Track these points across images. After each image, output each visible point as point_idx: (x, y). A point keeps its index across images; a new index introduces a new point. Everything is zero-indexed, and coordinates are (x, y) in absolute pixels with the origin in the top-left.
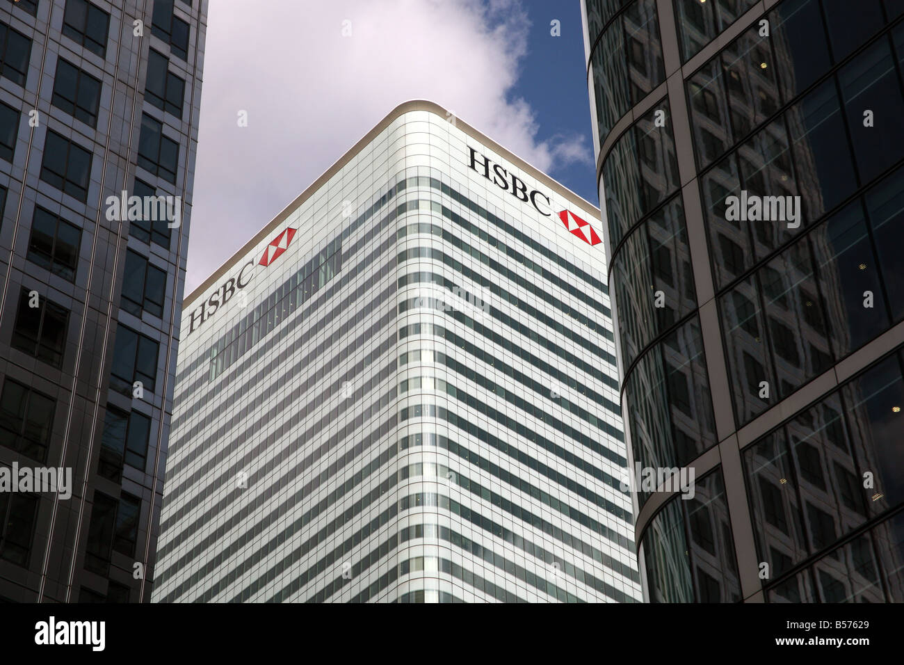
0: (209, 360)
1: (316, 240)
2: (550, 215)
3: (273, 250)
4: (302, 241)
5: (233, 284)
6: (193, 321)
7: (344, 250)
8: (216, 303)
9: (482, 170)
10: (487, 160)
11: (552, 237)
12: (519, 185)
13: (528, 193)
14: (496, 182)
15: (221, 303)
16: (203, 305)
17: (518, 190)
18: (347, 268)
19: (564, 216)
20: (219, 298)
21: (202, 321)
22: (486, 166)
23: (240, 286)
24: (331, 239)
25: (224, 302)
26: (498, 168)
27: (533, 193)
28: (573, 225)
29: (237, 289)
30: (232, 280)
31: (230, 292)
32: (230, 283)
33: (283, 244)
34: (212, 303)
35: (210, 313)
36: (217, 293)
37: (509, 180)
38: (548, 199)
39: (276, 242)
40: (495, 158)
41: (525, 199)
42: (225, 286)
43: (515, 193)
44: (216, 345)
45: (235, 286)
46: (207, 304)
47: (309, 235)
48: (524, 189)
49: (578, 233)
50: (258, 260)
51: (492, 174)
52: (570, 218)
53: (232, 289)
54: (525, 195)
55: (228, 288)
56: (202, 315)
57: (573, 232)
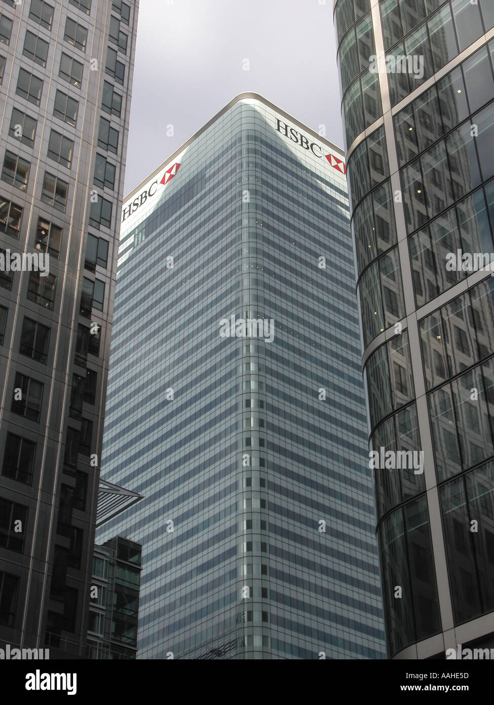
0: (133, 236)
1: (192, 170)
2: (321, 157)
3: (168, 175)
4: (184, 171)
6: (125, 214)
7: (207, 176)
8: (137, 205)
9: (283, 131)
10: (286, 126)
11: (322, 169)
12: (304, 140)
13: (309, 144)
14: (291, 138)
15: (139, 204)
16: (130, 206)
17: (303, 143)
18: (208, 187)
19: (329, 157)
20: (138, 202)
21: (130, 214)
22: (286, 129)
23: (150, 195)
24: (200, 170)
25: (141, 204)
26: (292, 131)
27: (312, 145)
28: (334, 163)
29: (148, 197)
30: (146, 192)
33: (173, 172)
34: (135, 205)
35: (134, 210)
36: (138, 199)
37: (299, 137)
38: (320, 148)
39: (169, 171)
40: (291, 125)
41: (308, 148)
42: (142, 195)
43: (302, 145)
44: (137, 227)
45: (147, 195)
46: (132, 205)
47: (188, 167)
48: (307, 143)
49: (337, 167)
50: (159, 181)
51: (289, 134)
52: (332, 159)
53: (146, 197)
54: (307, 146)
55: (143, 196)
56: (130, 210)
57: (334, 167)
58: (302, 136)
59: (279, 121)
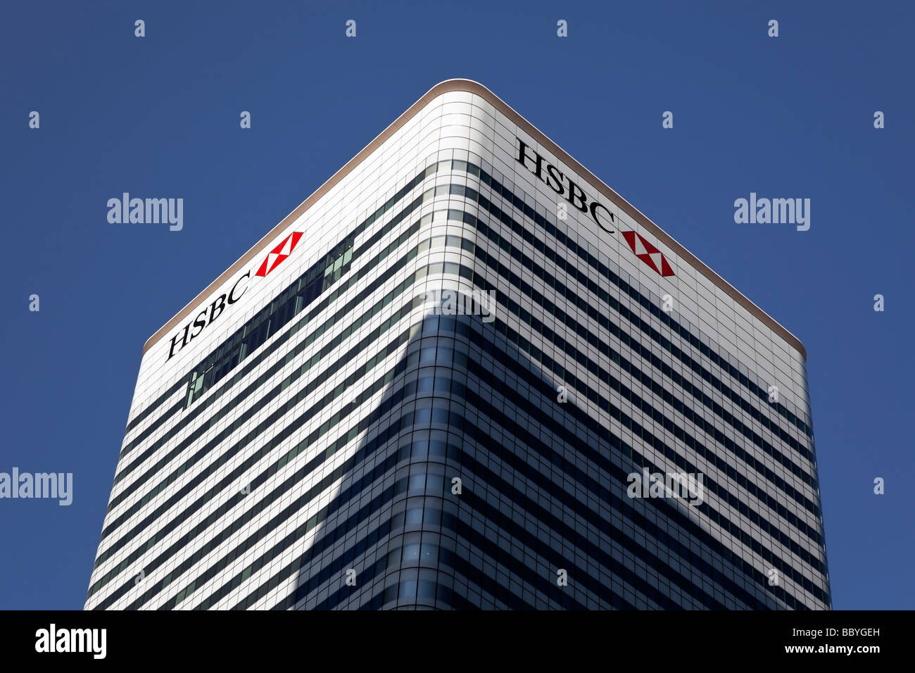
0: (186, 384)
1: (326, 240)
2: (613, 232)
3: (274, 257)
5: (223, 300)
6: (173, 345)
7: (356, 247)
9: (532, 166)
10: (539, 159)
11: (614, 257)
12: (576, 191)
13: (588, 203)
14: (549, 184)
15: (207, 322)
17: (575, 198)
19: (630, 237)
21: (184, 344)
22: (539, 164)
23: (231, 301)
24: (342, 237)
26: (553, 170)
27: (594, 206)
28: (641, 249)
29: (227, 305)
30: (223, 297)
31: (219, 309)
32: (221, 299)
33: (285, 251)
34: (197, 324)
35: (194, 335)
36: (205, 312)
38: (612, 215)
39: (277, 250)
40: (550, 159)
41: (584, 209)
42: (214, 304)
43: (571, 200)
45: (226, 302)
46: (192, 326)
48: (583, 199)
49: (646, 259)
50: (253, 273)
51: (545, 174)
52: (638, 241)
53: (222, 306)
54: (584, 205)
55: (217, 305)
56: (185, 338)
57: (641, 257)
58: (572, 185)
59: (523, 145)
